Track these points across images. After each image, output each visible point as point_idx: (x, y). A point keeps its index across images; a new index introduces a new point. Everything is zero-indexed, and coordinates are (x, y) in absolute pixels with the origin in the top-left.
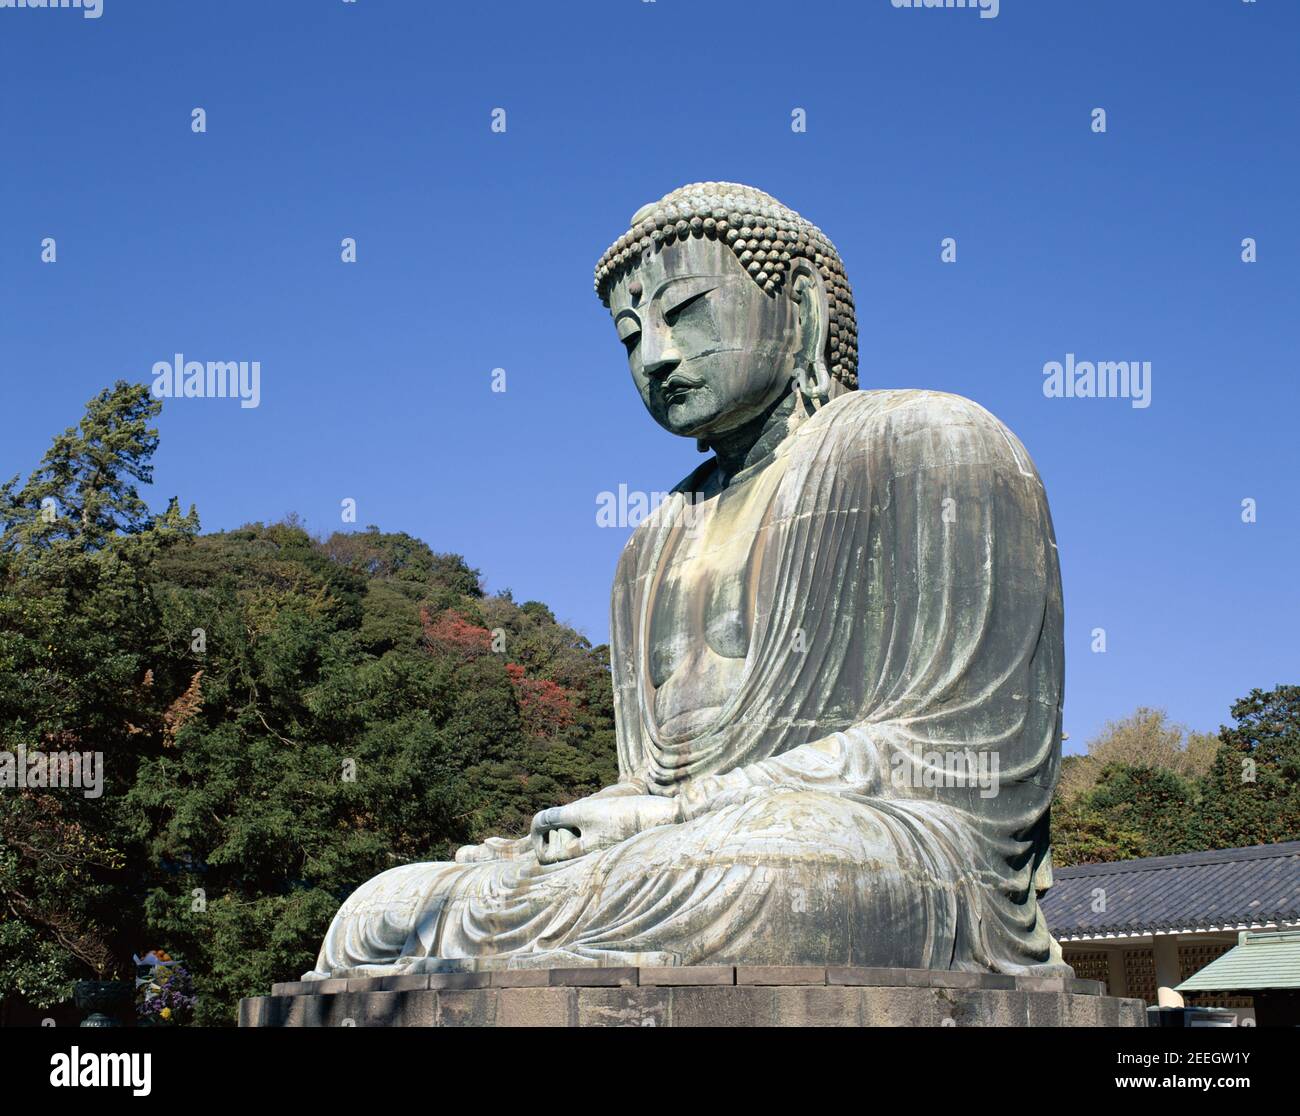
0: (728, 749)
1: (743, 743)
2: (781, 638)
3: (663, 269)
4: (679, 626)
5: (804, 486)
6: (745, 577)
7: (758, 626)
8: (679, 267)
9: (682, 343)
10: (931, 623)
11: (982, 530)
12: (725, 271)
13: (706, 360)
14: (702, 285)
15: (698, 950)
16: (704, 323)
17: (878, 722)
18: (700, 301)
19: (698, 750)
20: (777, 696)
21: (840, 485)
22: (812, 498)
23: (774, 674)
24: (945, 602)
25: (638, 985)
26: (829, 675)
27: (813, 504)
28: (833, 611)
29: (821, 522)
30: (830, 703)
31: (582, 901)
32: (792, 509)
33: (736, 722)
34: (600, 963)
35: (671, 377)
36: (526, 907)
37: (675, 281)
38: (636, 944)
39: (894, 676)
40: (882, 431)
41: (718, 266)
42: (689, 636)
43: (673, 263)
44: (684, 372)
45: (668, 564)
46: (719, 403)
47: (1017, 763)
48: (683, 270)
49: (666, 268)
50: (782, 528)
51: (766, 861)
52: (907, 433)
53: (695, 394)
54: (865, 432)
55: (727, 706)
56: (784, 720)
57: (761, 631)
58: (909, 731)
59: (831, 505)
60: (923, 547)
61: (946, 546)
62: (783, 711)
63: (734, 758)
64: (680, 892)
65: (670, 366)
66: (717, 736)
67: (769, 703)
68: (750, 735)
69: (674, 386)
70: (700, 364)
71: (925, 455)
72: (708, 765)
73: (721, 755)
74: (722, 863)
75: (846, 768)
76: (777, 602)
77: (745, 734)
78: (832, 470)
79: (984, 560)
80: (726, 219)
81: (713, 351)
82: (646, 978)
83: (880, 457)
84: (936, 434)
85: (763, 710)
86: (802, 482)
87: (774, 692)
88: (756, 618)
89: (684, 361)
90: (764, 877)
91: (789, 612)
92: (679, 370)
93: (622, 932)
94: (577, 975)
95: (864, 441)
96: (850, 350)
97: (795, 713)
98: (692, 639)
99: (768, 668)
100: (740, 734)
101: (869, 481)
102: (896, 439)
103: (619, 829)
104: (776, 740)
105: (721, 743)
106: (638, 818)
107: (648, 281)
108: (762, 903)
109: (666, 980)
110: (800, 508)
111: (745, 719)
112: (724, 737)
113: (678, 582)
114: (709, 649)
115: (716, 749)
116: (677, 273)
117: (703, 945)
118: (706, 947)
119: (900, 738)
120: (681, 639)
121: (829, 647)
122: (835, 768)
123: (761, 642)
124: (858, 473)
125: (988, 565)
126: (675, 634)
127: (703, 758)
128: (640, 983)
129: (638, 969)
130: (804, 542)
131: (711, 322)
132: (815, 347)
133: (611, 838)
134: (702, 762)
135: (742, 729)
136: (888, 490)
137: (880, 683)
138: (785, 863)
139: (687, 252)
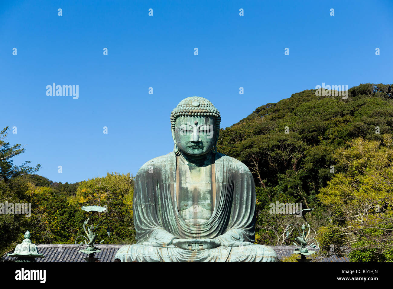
4: (190, 199)
5: (223, 177)
7: (216, 205)
8: (208, 122)
9: (202, 138)
10: (246, 211)
17: (239, 228)
21: (229, 178)
24: (249, 208)
26: (226, 217)
27: (225, 181)
29: (227, 186)
30: (226, 222)
45: (180, 182)
49: (205, 121)
54: (232, 167)
55: (210, 220)
59: (228, 182)
60: (246, 196)
65: (199, 142)
69: (197, 146)
78: (228, 175)
83: (236, 174)
89: (202, 142)
98: (194, 203)
107: (199, 122)
114: (200, 206)
120: (190, 202)
124: (232, 176)
130: (225, 189)
134: (204, 231)
137: (235, 220)
139: (210, 120)
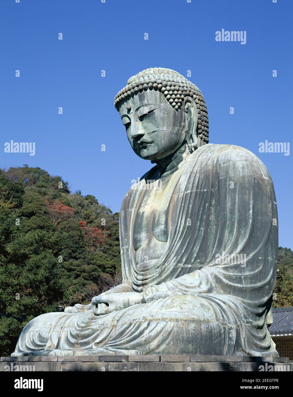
0: (160, 275)
1: (166, 273)
2: (179, 236)
3: (139, 101)
4: (144, 229)
5: (188, 181)
6: (167, 213)
7: (171, 231)
8: (144, 101)
9: (145, 128)
10: (231, 232)
11: (249, 199)
12: (161, 102)
13: (154, 134)
14: (153, 107)
15: (148, 350)
16: (153, 121)
17: (212, 266)
18: (152, 113)
19: (150, 274)
20: (178, 256)
21: (200, 181)
22: (190, 186)
23: (177, 249)
24: (236, 225)
25: (128, 361)
26: (196, 249)
27: (191, 188)
28: (197, 226)
29: (194, 194)
30: (196, 258)
31: (109, 330)
32: (184, 189)
33: (163, 265)
34: (115, 354)
35: (142, 139)
36: (90, 331)
37: (143, 106)
38: (128, 347)
39: (218, 250)
40: (215, 162)
41: (158, 101)
42: (147, 233)
43: (142, 99)
44: (146, 138)
45: (140, 206)
46: (158, 149)
47: (260, 281)
48: (146, 102)
49: (140, 101)
50: (180, 196)
51: (171, 320)
52: (224, 163)
53: (150, 146)
54: (209, 162)
55: (160, 259)
56: (180, 265)
57: (173, 233)
58: (222, 270)
59: (197, 188)
60: (229, 205)
61: (237, 204)
62: (180, 261)
63: (162, 278)
64: (142, 330)
65: (141, 136)
66: (157, 270)
67: (175, 258)
68: (168, 269)
69: (142, 143)
70: (151, 136)
71: (230, 171)
72: (153, 280)
73: (158, 277)
74: (156, 320)
75: (201, 283)
76: (178, 223)
77: (166, 270)
78: (198, 175)
79: (250, 210)
80: (161, 83)
81: (156, 131)
82: (131, 359)
83: (214, 171)
84: (234, 164)
85: (173, 261)
86: (187, 180)
87: (177, 255)
88: (170, 228)
89: (146, 134)
90: (171, 325)
91: (182, 226)
92: (144, 137)
93: (123, 343)
94: (108, 358)
95: (209, 165)
96: (206, 128)
97: (183, 262)
98: (148, 234)
99: (175, 246)
100: (164, 269)
101: (211, 180)
102: (220, 165)
103: (122, 304)
104: (177, 272)
105: (158, 272)
106: (129, 300)
107: (133, 105)
108: (169, 334)
109: (137, 360)
110: (186, 189)
111: (166, 264)
112: (159, 270)
113: (143, 213)
114: (154, 238)
115: (156, 274)
116: (144, 103)
117: (150, 348)
118: (151, 349)
119: (219, 272)
120: (144, 234)
121: (196, 239)
122: (197, 283)
123: (172, 237)
124: (207, 177)
125: (251, 212)
126: (142, 232)
127: (152, 277)
128: (129, 361)
129: (128, 356)
130: (188, 202)
131: (156, 121)
132: (193, 129)
133: (119, 307)
134: (151, 279)
135: (165, 268)
136: (217, 183)
137: (213, 252)
138: (177, 320)
139: (147, 95)
